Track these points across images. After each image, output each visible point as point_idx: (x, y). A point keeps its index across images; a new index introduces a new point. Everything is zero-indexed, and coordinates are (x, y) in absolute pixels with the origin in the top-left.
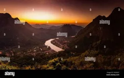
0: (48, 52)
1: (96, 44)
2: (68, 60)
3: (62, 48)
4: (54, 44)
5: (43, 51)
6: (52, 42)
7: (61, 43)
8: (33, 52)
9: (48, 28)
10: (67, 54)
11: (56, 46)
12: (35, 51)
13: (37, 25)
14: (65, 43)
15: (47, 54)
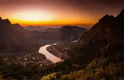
0: (43, 64)
1: (105, 50)
2: (69, 76)
3: (61, 58)
4: (50, 52)
5: (36, 61)
6: (48, 49)
7: (59, 50)
8: (23, 60)
9: (43, 31)
10: (67, 67)
11: (53, 54)
12: (26, 59)
13: (30, 26)
14: (65, 51)
15: (41, 65)
